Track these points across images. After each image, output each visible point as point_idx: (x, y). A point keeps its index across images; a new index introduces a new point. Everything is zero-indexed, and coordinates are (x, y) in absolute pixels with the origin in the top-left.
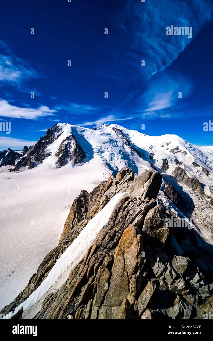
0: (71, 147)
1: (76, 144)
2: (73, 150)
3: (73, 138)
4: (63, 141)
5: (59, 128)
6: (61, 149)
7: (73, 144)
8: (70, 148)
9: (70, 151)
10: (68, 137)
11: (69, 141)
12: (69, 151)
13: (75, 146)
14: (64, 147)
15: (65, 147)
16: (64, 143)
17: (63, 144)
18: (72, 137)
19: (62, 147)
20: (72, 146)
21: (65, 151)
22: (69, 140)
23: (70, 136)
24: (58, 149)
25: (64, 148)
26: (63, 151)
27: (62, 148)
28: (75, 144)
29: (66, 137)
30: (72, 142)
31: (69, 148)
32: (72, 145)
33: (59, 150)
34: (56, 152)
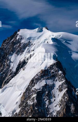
0: (52, 100)
1: (67, 91)
2: (58, 108)
3: (60, 72)
4: (32, 81)
5: (23, 41)
6: (27, 105)
7: (61, 90)
8: (50, 103)
9: (51, 111)
10: (45, 70)
11: (50, 82)
12: (48, 109)
13: (64, 94)
14: (33, 99)
15: (37, 97)
16: (35, 87)
17: (33, 89)
18: (57, 69)
19: (29, 97)
20: (56, 95)
21: (38, 110)
22: (48, 79)
23: (51, 67)
24: (19, 104)
25: (35, 101)
26: (32, 111)
27: (28, 102)
28: (64, 91)
29: (40, 70)
30: (58, 84)
31: (47, 102)
32: (55, 91)
33: (20, 106)
34: (13, 112)
